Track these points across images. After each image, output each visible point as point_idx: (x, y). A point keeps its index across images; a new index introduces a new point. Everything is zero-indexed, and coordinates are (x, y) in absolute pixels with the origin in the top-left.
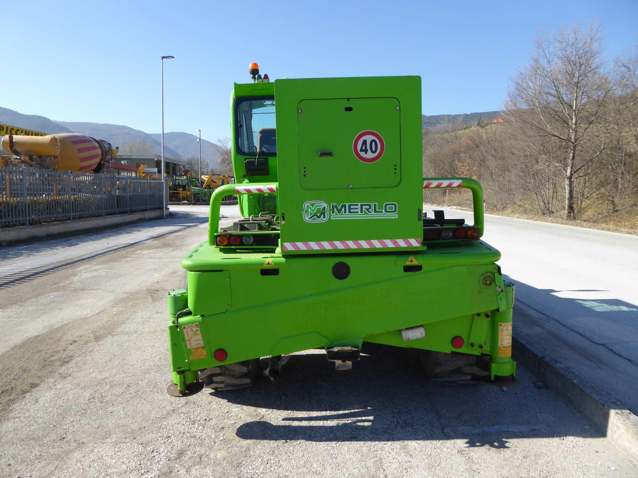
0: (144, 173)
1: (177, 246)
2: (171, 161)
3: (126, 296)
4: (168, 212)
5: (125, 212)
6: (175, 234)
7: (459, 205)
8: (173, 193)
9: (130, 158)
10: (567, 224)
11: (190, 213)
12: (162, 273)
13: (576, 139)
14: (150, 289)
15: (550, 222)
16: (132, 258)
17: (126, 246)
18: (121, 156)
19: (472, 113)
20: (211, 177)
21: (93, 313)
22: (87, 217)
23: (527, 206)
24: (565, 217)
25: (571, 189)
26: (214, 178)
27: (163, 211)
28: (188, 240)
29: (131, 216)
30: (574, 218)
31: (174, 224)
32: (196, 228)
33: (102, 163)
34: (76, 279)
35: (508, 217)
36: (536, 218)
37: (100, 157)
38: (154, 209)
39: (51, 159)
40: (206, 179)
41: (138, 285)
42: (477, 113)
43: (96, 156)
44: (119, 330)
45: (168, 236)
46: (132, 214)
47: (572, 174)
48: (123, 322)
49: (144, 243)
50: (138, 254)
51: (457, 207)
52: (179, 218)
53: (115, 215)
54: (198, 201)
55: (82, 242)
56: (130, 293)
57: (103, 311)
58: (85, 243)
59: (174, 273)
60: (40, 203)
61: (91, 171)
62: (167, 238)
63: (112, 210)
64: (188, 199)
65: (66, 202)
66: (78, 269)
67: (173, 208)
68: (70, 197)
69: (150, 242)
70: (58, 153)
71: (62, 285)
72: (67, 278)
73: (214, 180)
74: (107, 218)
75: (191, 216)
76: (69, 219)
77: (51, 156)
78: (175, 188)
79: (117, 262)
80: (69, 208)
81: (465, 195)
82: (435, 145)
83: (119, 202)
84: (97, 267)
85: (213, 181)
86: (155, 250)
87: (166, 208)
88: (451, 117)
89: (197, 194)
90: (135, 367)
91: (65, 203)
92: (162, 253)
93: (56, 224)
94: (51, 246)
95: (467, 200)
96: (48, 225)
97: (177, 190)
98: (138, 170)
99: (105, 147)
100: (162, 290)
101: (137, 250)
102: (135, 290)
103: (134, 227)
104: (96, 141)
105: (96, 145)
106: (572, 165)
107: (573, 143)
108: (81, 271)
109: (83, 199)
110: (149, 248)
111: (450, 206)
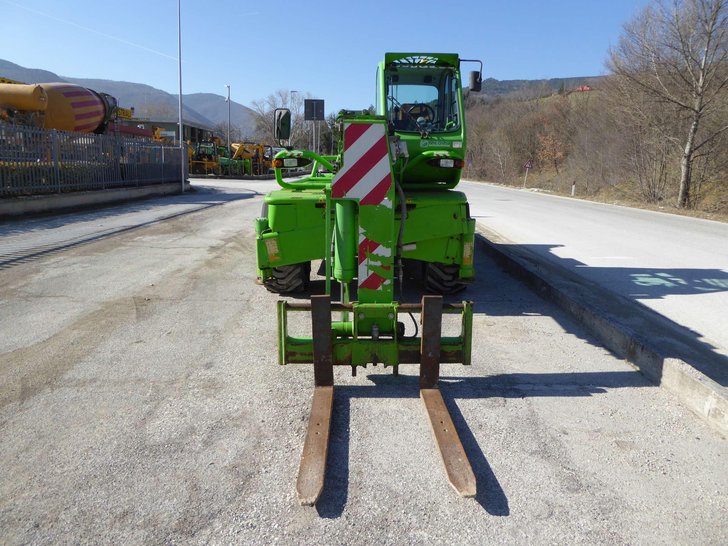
0: (161, 138)
1: (192, 231)
2: (196, 127)
3: (99, 308)
4: (187, 186)
5: (132, 185)
6: (192, 215)
7: (540, 186)
8: (196, 163)
9: (147, 121)
10: (686, 215)
11: (215, 188)
12: (163, 270)
13: (700, 106)
14: (139, 298)
15: (662, 212)
16: (127, 248)
17: (123, 230)
18: (137, 119)
19: (552, 79)
20: (243, 146)
21: (39, 340)
22: (81, 190)
23: (626, 190)
24: (678, 206)
25: (689, 171)
26: (247, 147)
27: (181, 184)
28: (207, 223)
29: (140, 190)
30: (690, 207)
31: (193, 201)
32: (220, 207)
33: (106, 123)
34: (36, 277)
35: (606, 203)
36: (643, 206)
37: (102, 116)
38: (171, 182)
39: (36, 115)
40: (237, 148)
41: (124, 289)
42: (558, 79)
43: (97, 113)
44: (69, 375)
45: (183, 217)
46: (141, 188)
47: (691, 152)
48: (79, 360)
49: (149, 227)
50: (137, 241)
51: (538, 189)
52: (201, 194)
53: (118, 189)
54: (227, 174)
55: (70, 222)
56: (107, 303)
57: (55, 335)
58: (73, 224)
59: (179, 270)
60: (14, 170)
61: (91, 132)
62: (181, 220)
63: (115, 182)
64: (215, 172)
65: (52, 170)
66: (46, 263)
67: (194, 182)
68: (56, 164)
69: (158, 225)
70: (45, 107)
71: (13, 287)
72: (24, 276)
73: (247, 149)
74: (107, 192)
75: (216, 192)
76: (56, 192)
77: (35, 111)
78: (199, 157)
79: (104, 252)
80: (55, 177)
81: (547, 174)
82: (512, 115)
83: (124, 172)
84: (74, 259)
85: (245, 150)
86: (161, 236)
87: (185, 181)
88: (527, 82)
89: (226, 166)
90: (65, 469)
91: (50, 172)
92: (168, 240)
93: (38, 198)
94: (26, 228)
95: (549, 181)
96: (26, 200)
97: (201, 160)
98: (154, 134)
99: (108, 102)
100: (157, 299)
101: (137, 235)
102: (116, 299)
103: (143, 204)
104: (97, 95)
105: (97, 99)
106: (693, 139)
107: (697, 112)
108: (49, 265)
109: (75, 166)
110: (152, 233)
111: (529, 188)
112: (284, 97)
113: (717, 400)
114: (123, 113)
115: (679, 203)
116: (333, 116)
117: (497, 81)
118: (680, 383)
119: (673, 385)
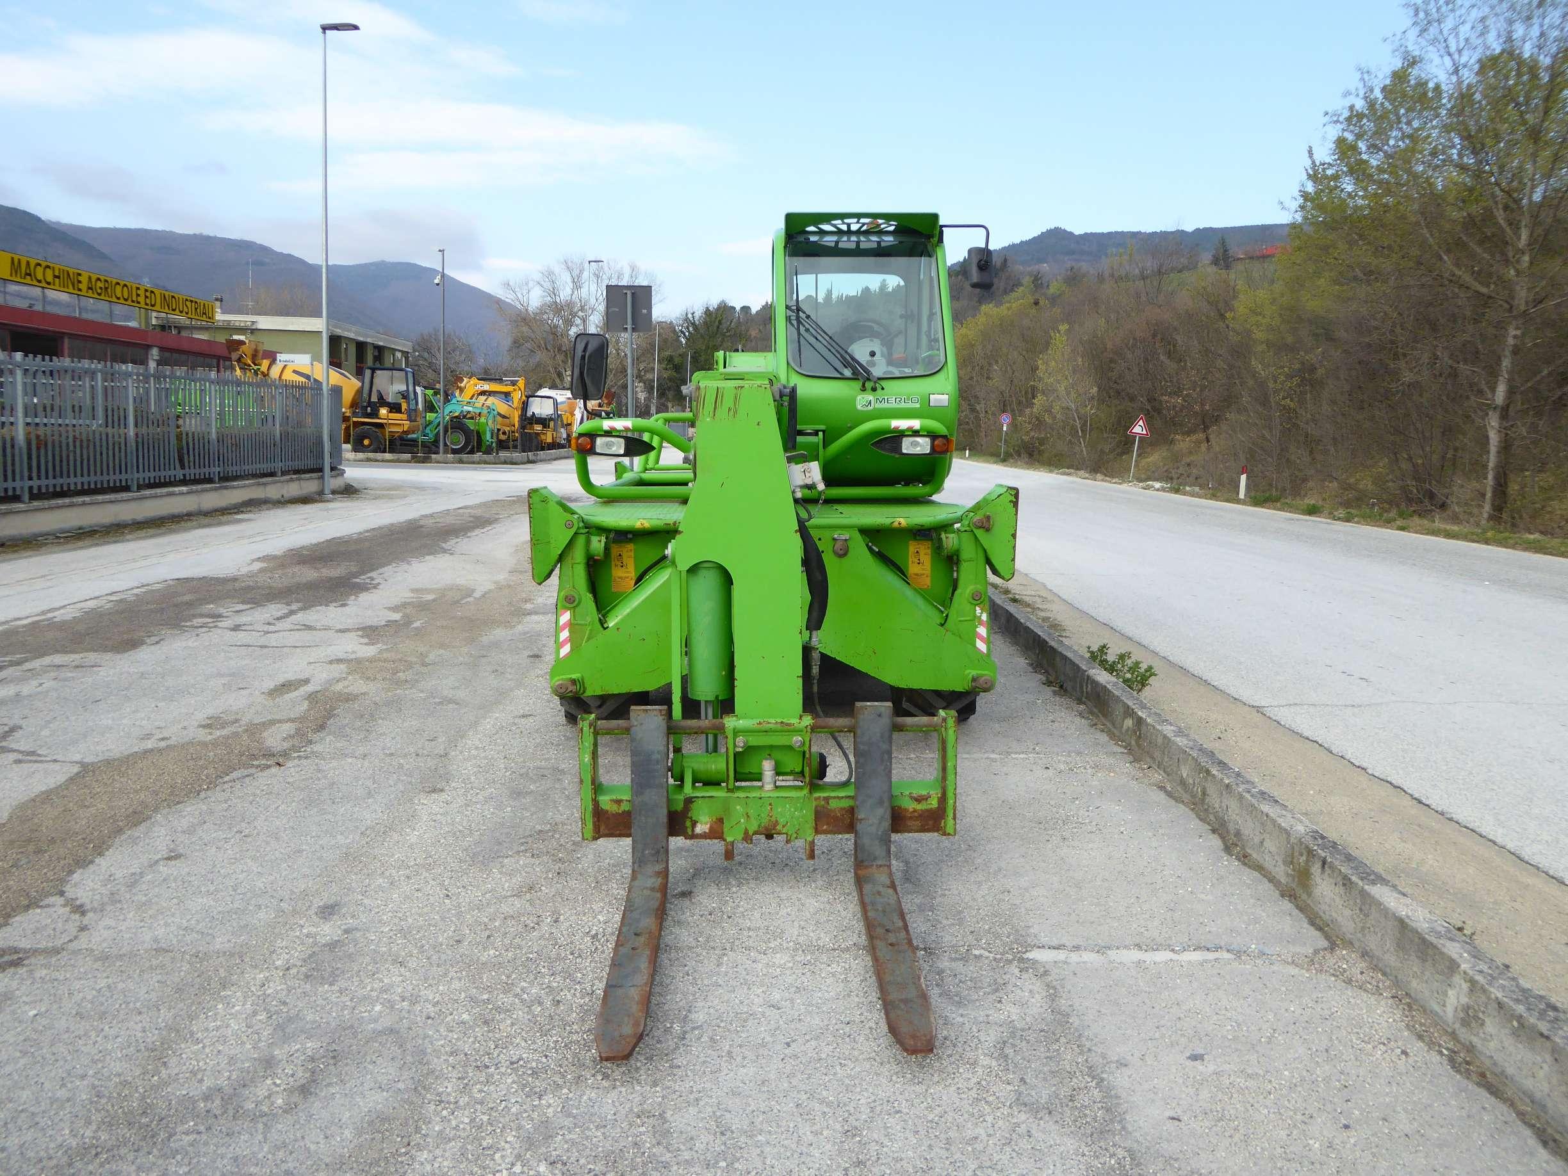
2: (370, 340)
7: (1167, 477)
9: (253, 327)
18: (229, 322)
24: (1483, 523)
25: (1506, 442)
29: (223, 492)
30: (1511, 525)
38: (297, 473)
42: (1213, 229)
46: (225, 488)
51: (1164, 483)
53: (172, 489)
54: (434, 450)
63: (163, 473)
74: (143, 496)
80: (17, 464)
83: (185, 448)
95: (1189, 465)
107: (1520, 309)
111: (1141, 481)
112: (576, 273)
113: (1469, 984)
114: (196, 309)
115: (1486, 515)
116: (690, 316)
117: (1071, 233)
118: (1398, 946)
119: (1385, 950)
